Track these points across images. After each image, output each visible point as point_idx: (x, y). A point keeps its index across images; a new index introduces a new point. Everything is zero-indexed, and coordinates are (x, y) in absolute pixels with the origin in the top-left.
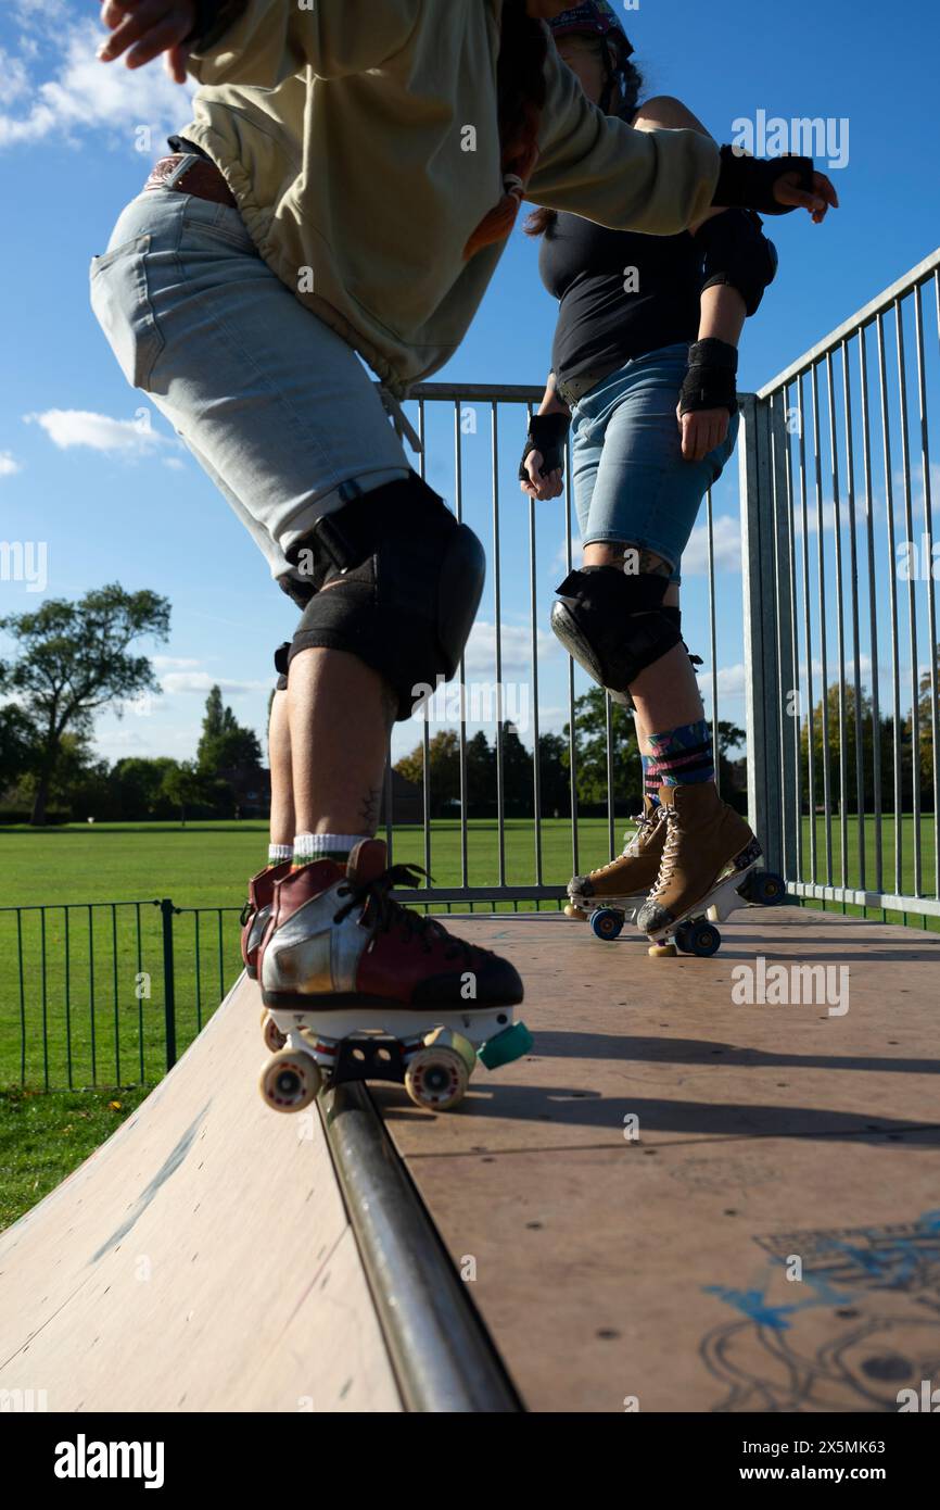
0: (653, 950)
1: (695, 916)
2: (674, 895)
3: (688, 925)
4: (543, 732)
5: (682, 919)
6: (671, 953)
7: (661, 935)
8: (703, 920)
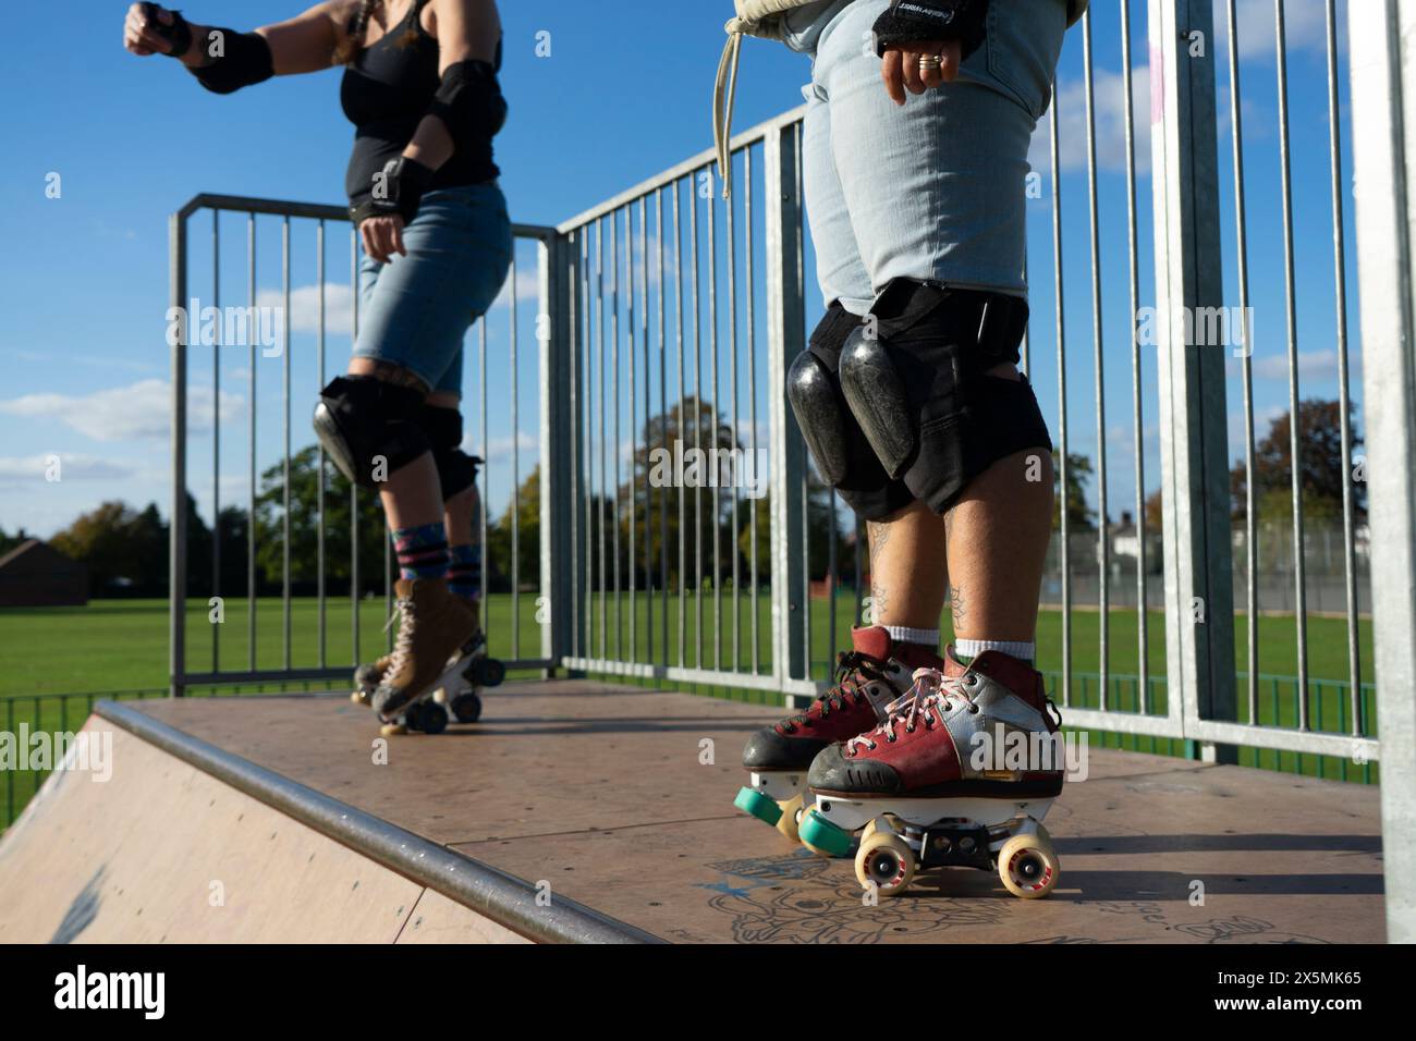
0: (386, 729)
1: (425, 698)
2: (407, 678)
3: (417, 706)
4: (224, 504)
5: (414, 701)
6: (401, 732)
7: (394, 715)
8: (431, 701)
